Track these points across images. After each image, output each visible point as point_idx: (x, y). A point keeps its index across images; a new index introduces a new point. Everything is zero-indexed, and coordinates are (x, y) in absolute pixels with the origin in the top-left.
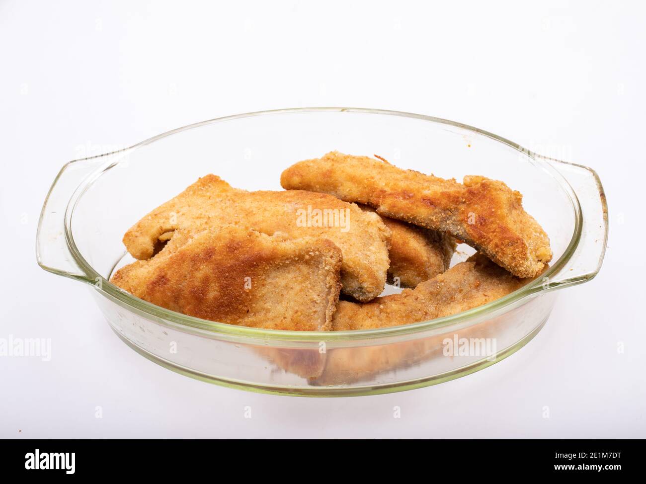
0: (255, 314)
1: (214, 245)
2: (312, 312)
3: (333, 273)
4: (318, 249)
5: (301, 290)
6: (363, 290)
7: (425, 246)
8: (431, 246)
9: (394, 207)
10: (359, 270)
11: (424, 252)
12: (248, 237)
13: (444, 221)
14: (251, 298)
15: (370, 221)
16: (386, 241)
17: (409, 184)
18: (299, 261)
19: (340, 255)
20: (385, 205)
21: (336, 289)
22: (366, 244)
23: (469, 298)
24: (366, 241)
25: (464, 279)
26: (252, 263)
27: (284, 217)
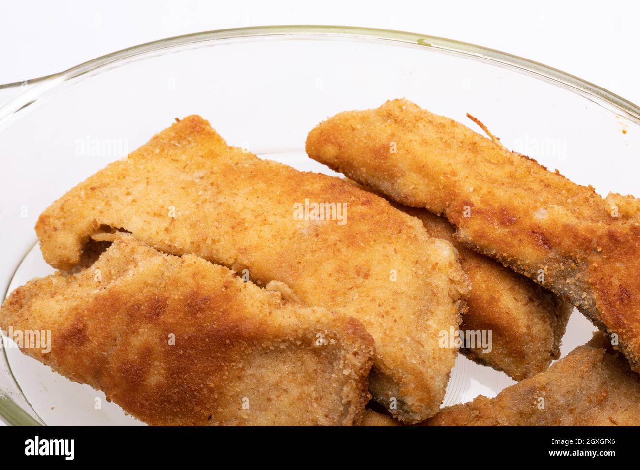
1: (167, 295)
3: (355, 380)
4: (335, 335)
5: (300, 398)
6: (405, 407)
7: (526, 305)
8: (536, 304)
9: (482, 237)
10: (401, 375)
11: (522, 317)
12: (223, 289)
13: (562, 278)
14: (216, 397)
15: (437, 264)
16: (459, 302)
17: (513, 195)
18: (303, 347)
19: (370, 351)
20: (468, 230)
21: (359, 405)
22: (423, 313)
23: (584, 422)
24: (425, 307)
25: (581, 387)
26: (224, 340)
27: (294, 243)
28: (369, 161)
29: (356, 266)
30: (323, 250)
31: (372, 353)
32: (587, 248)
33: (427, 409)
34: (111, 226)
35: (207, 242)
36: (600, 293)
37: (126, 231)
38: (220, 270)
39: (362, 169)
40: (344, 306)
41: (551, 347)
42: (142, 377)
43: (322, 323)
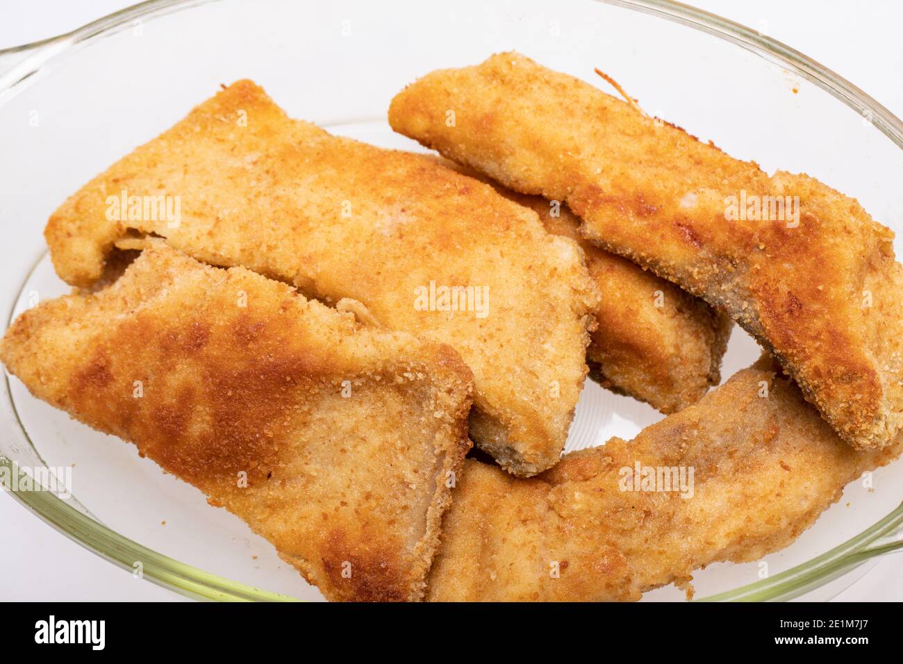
0: (283, 484)
1: (210, 321)
2: (399, 508)
3: (450, 424)
4: (423, 367)
5: (382, 449)
6: (516, 457)
7: (673, 317)
8: (687, 316)
9: (613, 232)
10: (509, 415)
11: (669, 333)
12: (281, 312)
13: (716, 283)
14: (276, 449)
15: (556, 269)
16: (586, 317)
17: (653, 176)
18: (384, 383)
19: (468, 387)
20: (595, 223)
21: (456, 456)
22: (538, 334)
23: (748, 468)
24: (540, 325)
25: (743, 423)
26: (283, 376)
27: (371, 247)
28: (468, 136)
29: (452, 276)
30: (408, 256)
31: (470, 390)
32: (747, 245)
33: (544, 458)
34: (139, 230)
35: (261, 249)
36: (764, 303)
37: (159, 236)
38: (276, 287)
39: (460, 145)
40: (437, 328)
41: (707, 369)
42: (182, 426)
43: (406, 353)
